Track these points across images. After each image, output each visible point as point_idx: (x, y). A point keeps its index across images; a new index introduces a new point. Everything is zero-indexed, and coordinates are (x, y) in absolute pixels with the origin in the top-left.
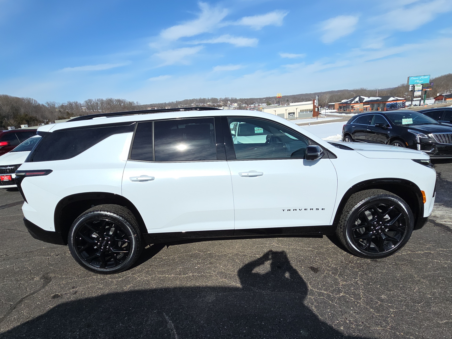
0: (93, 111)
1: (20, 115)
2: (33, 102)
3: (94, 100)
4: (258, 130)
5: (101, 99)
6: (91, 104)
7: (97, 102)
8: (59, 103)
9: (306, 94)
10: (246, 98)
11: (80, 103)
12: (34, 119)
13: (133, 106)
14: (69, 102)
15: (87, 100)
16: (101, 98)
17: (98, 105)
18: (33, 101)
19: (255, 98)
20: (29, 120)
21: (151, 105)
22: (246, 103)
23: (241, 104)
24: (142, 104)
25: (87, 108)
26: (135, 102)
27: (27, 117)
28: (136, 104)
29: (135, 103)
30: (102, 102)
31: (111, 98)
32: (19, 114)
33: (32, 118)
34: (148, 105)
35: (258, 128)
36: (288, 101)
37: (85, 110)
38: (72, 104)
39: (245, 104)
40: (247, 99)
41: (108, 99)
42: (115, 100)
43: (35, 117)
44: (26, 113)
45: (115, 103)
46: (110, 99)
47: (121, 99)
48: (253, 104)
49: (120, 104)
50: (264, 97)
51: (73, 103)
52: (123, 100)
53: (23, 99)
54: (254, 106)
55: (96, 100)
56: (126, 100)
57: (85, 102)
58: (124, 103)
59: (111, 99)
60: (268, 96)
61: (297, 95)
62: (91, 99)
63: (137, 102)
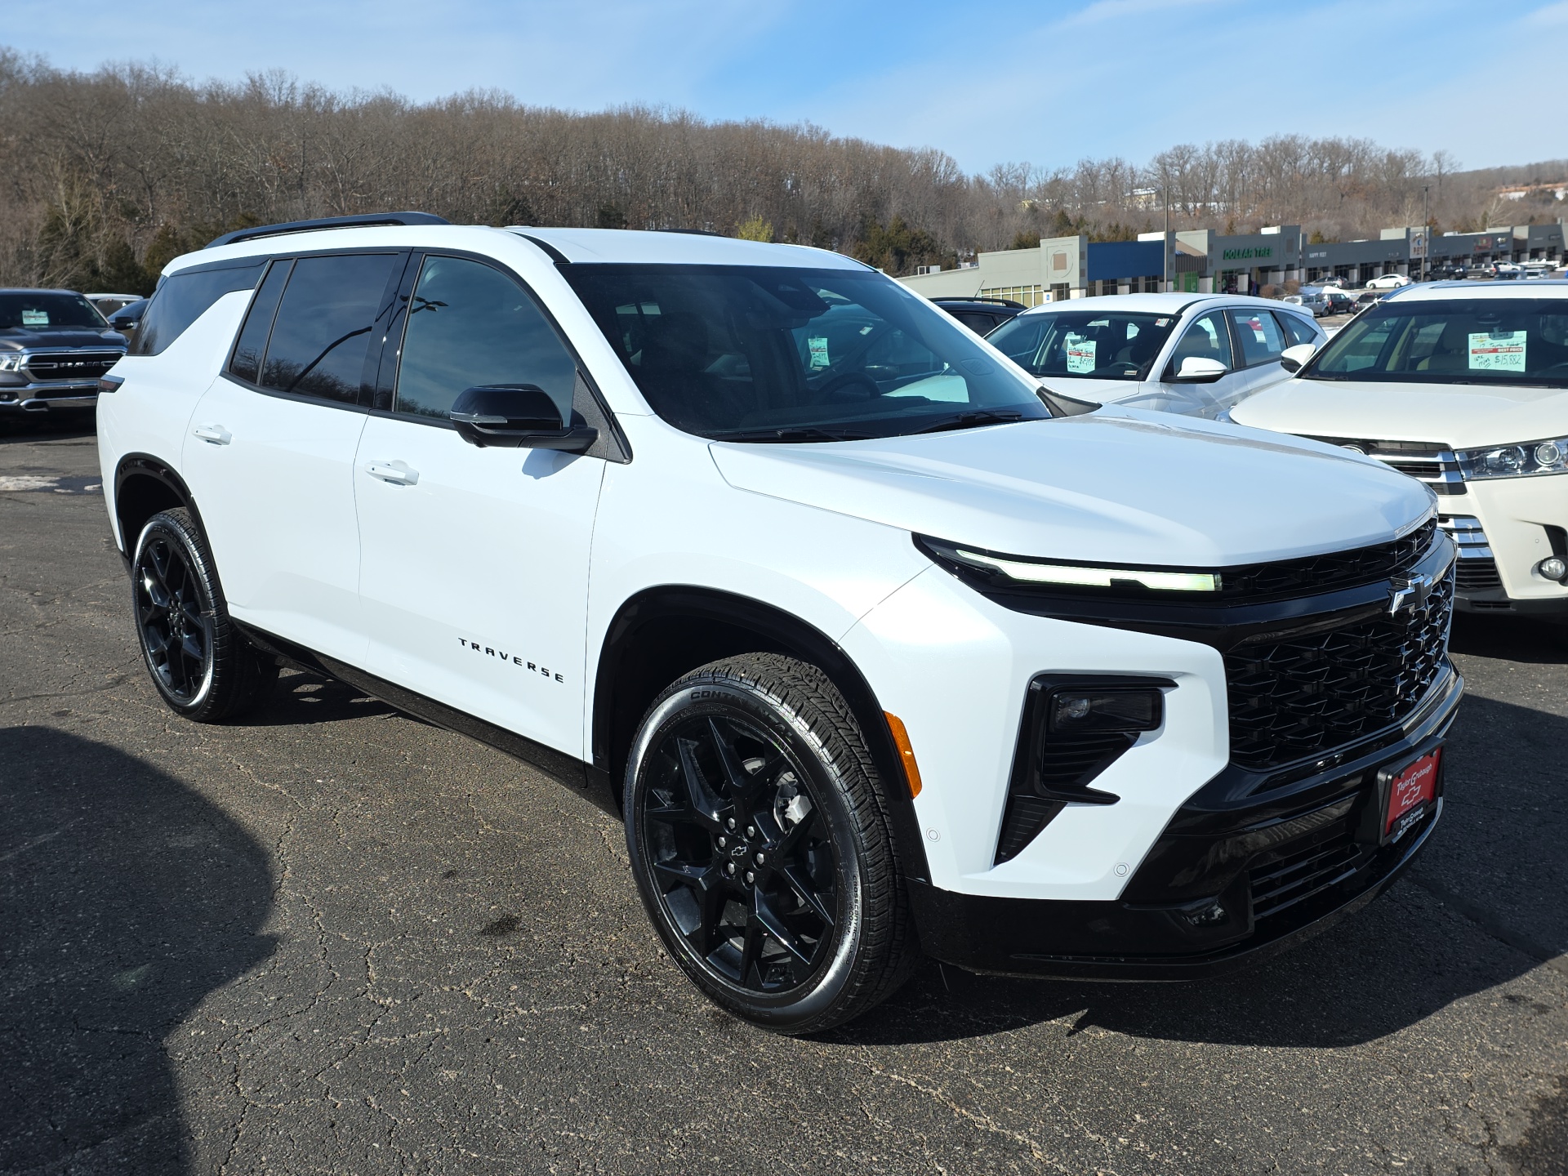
0: (1185, 207)
1: (881, 226)
2: (943, 169)
3: (1201, 152)
4: (1495, 351)
5: (1236, 146)
6: (1182, 172)
7: (1215, 157)
8: (1044, 172)
11: (1132, 169)
12: (923, 246)
13: (1406, 181)
14: (1088, 165)
15: (1168, 148)
16: (1238, 139)
17: (1213, 176)
18: (944, 160)
20: (905, 249)
21: (1531, 169)
24: (1468, 167)
25: (1158, 193)
26: (1427, 156)
27: (903, 236)
28: (1429, 168)
29: (1422, 158)
30: (1241, 158)
31: (1293, 133)
32: (878, 222)
33: (919, 240)
34: (1516, 170)
35: (1494, 338)
37: (1148, 201)
38: (1099, 171)
41: (1274, 144)
42: (1310, 147)
43: (931, 235)
44: (905, 219)
45: (1305, 160)
46: (1282, 143)
47: (1348, 140)
49: (1334, 170)
51: (1103, 171)
52: (1356, 145)
53: (909, 155)
55: (1214, 148)
56: (1372, 143)
57: (1159, 162)
58: (1360, 160)
59: (1294, 138)
62: (1187, 144)
63: (1438, 158)
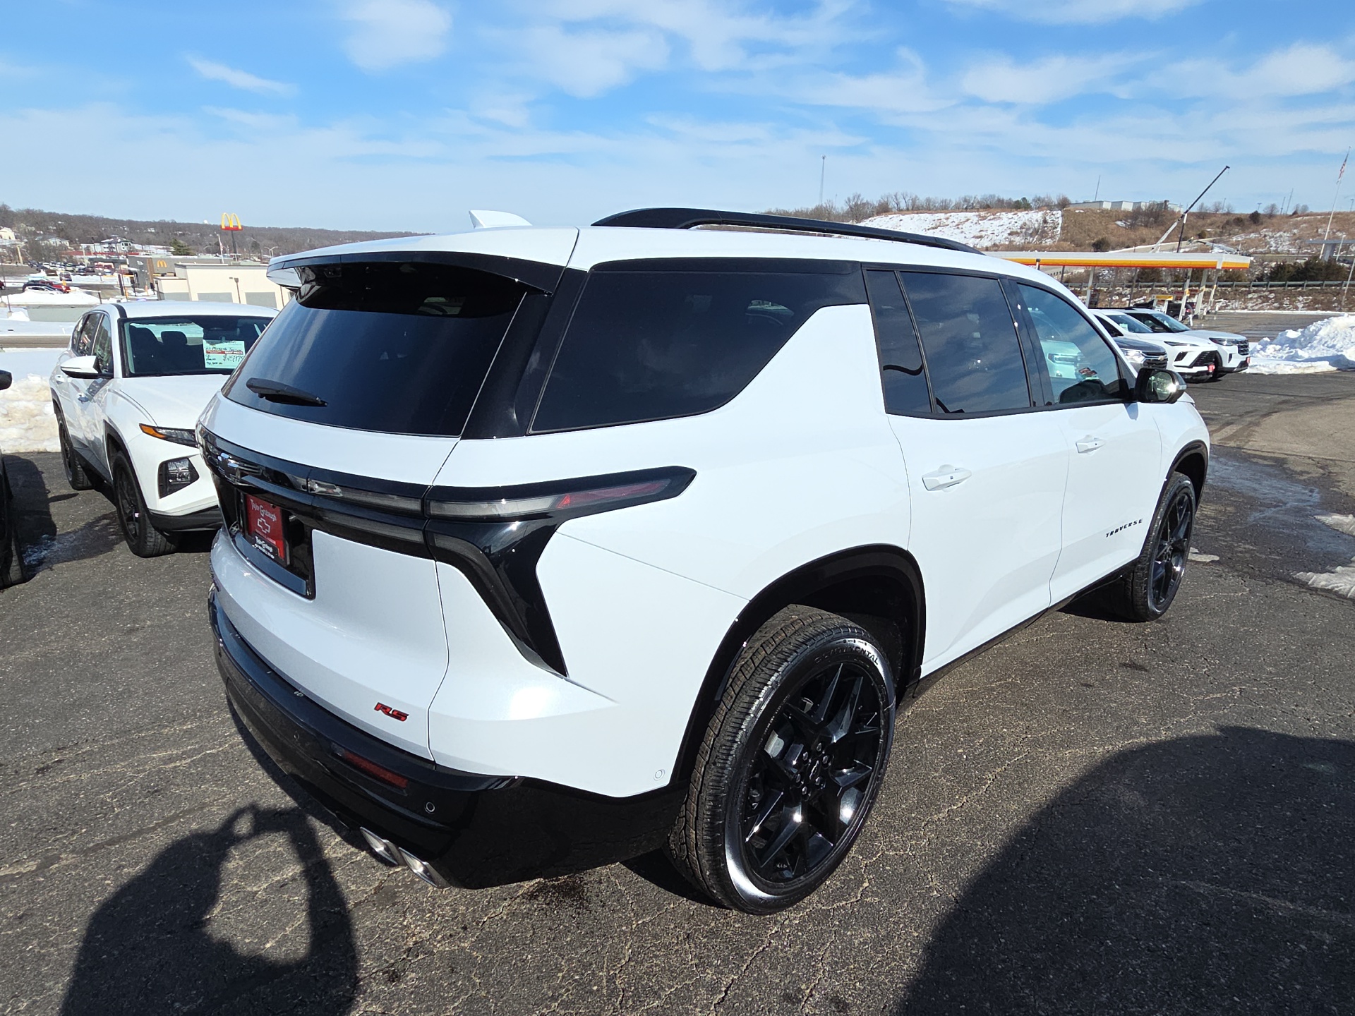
9: (322, 230)
10: (60, 211)
19: (105, 217)
22: (60, 233)
23: (35, 234)
36: (255, 246)
39: (59, 237)
40: (66, 218)
48: (99, 241)
50: (151, 220)
54: (107, 250)
60: (168, 219)
61: (288, 229)
